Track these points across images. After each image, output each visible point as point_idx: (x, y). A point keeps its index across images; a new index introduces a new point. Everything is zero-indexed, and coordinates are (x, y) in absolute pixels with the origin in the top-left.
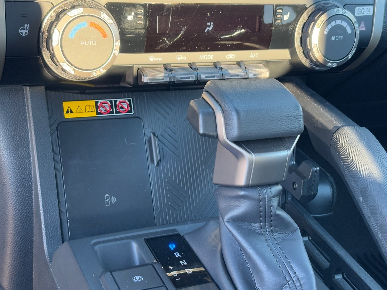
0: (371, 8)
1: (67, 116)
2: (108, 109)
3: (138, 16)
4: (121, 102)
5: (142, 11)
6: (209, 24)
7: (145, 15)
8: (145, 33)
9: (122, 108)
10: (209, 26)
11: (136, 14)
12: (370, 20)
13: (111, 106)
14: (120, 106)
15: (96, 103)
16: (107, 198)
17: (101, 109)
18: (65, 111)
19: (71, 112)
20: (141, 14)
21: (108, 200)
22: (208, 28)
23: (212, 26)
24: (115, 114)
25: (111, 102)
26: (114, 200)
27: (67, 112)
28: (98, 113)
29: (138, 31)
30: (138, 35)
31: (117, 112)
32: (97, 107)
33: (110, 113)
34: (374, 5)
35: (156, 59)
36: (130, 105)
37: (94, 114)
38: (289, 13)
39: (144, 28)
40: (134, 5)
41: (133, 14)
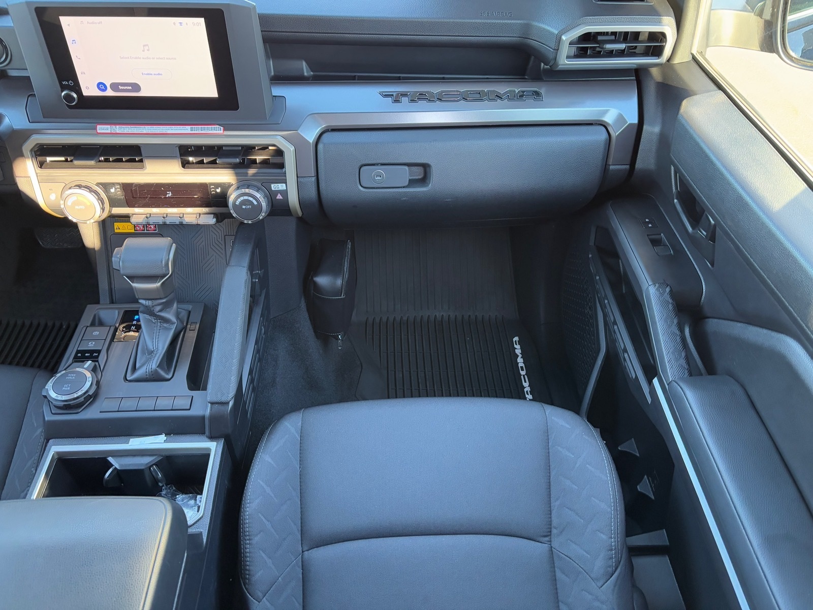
0: (284, 185)
1: (116, 231)
2: (141, 228)
5: (118, 187)
6: (168, 192)
7: (120, 189)
8: (124, 198)
10: (169, 194)
11: (116, 189)
12: (285, 193)
13: (144, 227)
14: (149, 227)
17: (137, 228)
22: (168, 195)
23: (170, 194)
27: (116, 229)
28: (136, 230)
29: (119, 197)
31: (147, 230)
32: (135, 227)
33: (143, 230)
34: (286, 183)
36: (155, 227)
37: (133, 231)
38: (220, 188)
39: (123, 196)
40: (113, 184)
41: (114, 188)
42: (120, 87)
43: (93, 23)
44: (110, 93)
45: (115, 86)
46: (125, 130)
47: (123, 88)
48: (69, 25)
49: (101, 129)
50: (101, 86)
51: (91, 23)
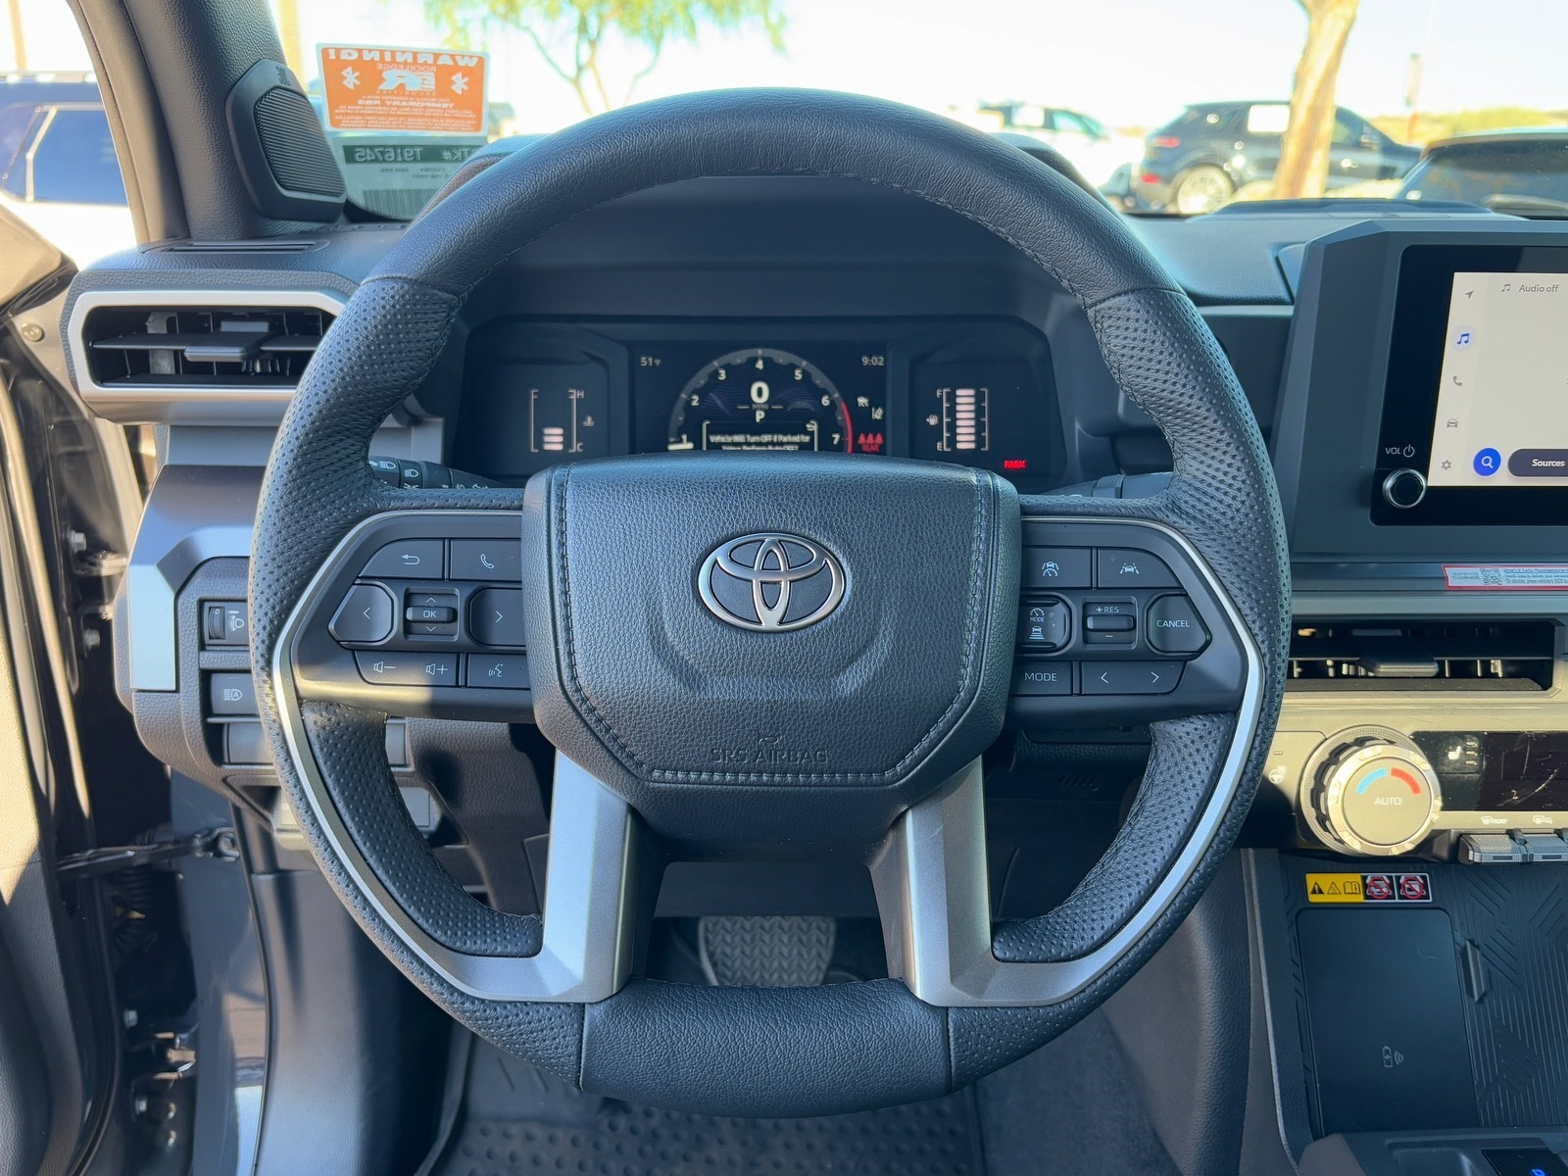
1: (1314, 898)
2: (1385, 890)
3: (1468, 753)
4: (1408, 880)
5: (1474, 744)
7: (1478, 750)
8: (1479, 780)
9: (1410, 889)
11: (1465, 749)
13: (1391, 886)
14: (1407, 886)
15: (1364, 879)
16: (1387, 1052)
17: (1373, 889)
18: (1310, 890)
19: (1321, 892)
20: (1473, 749)
21: (1387, 1057)
24: (1397, 900)
25: (1390, 878)
26: (1399, 1058)
27: (1314, 892)
28: (1367, 897)
29: (1466, 776)
30: (1467, 783)
31: (1401, 897)
32: (1366, 886)
33: (1388, 897)
35: (1496, 821)
36: (1424, 886)
37: (1360, 898)
39: (1477, 773)
40: (1461, 736)
41: (1459, 748)
42: (1536, 463)
43: (1535, 289)
44: (1503, 478)
45: (1522, 461)
46: (1526, 579)
47: (1542, 464)
48: (1470, 294)
49: (1459, 575)
50: (1486, 460)
51: (1531, 289)
